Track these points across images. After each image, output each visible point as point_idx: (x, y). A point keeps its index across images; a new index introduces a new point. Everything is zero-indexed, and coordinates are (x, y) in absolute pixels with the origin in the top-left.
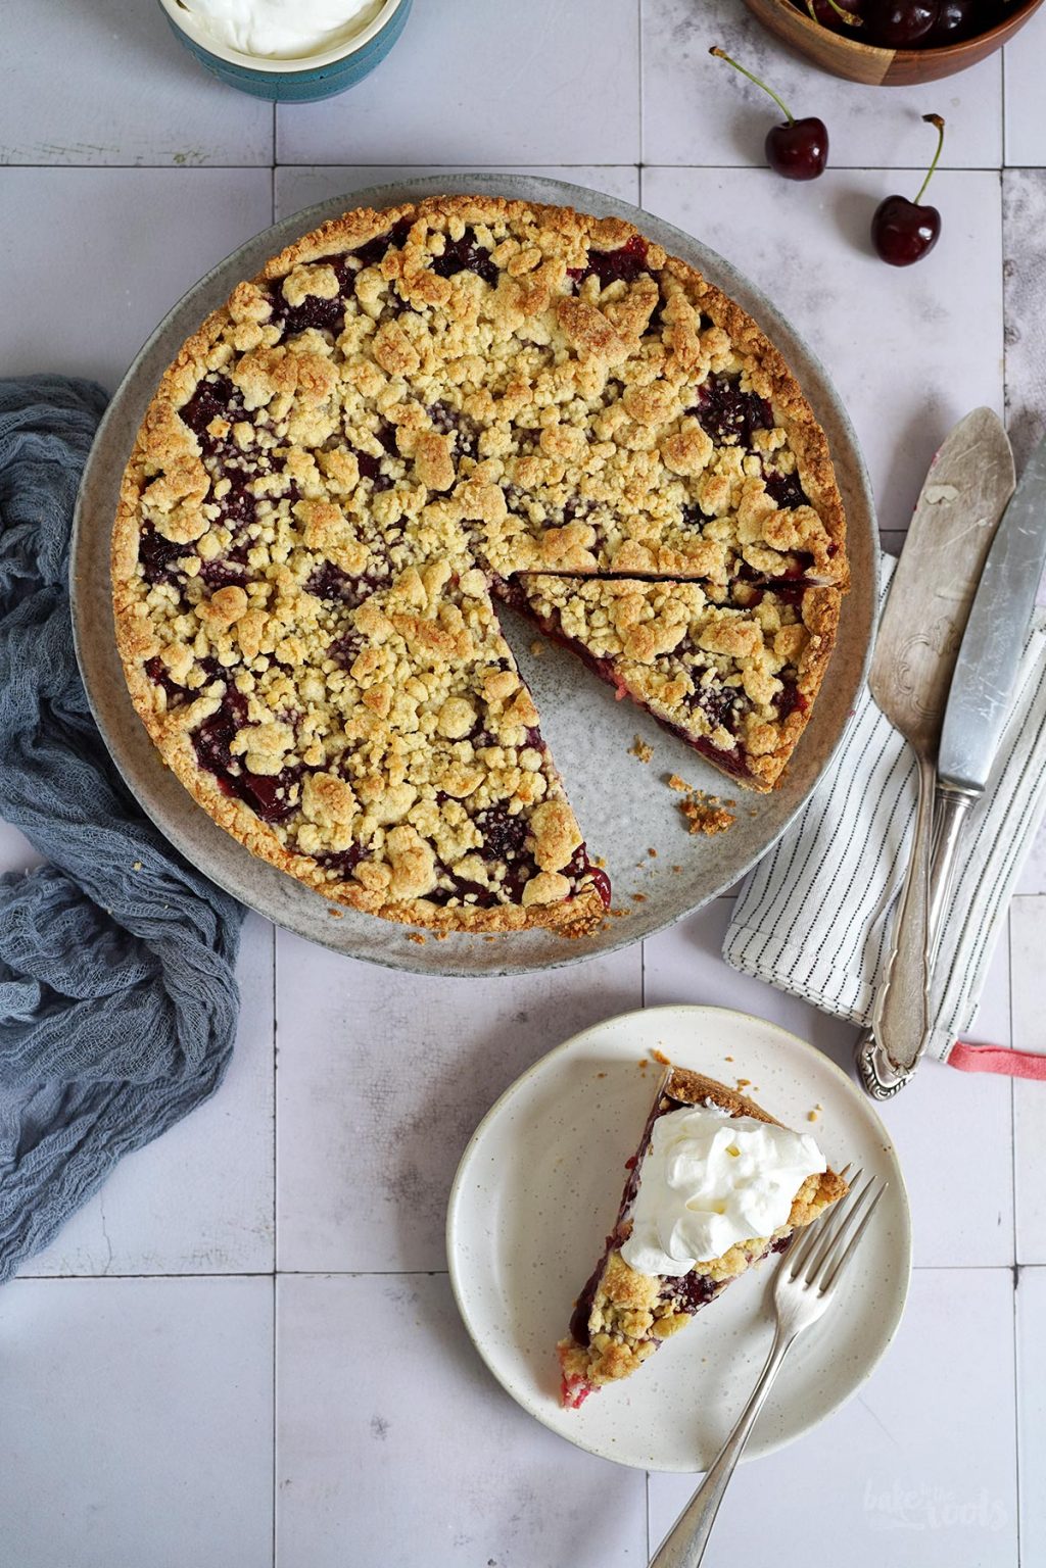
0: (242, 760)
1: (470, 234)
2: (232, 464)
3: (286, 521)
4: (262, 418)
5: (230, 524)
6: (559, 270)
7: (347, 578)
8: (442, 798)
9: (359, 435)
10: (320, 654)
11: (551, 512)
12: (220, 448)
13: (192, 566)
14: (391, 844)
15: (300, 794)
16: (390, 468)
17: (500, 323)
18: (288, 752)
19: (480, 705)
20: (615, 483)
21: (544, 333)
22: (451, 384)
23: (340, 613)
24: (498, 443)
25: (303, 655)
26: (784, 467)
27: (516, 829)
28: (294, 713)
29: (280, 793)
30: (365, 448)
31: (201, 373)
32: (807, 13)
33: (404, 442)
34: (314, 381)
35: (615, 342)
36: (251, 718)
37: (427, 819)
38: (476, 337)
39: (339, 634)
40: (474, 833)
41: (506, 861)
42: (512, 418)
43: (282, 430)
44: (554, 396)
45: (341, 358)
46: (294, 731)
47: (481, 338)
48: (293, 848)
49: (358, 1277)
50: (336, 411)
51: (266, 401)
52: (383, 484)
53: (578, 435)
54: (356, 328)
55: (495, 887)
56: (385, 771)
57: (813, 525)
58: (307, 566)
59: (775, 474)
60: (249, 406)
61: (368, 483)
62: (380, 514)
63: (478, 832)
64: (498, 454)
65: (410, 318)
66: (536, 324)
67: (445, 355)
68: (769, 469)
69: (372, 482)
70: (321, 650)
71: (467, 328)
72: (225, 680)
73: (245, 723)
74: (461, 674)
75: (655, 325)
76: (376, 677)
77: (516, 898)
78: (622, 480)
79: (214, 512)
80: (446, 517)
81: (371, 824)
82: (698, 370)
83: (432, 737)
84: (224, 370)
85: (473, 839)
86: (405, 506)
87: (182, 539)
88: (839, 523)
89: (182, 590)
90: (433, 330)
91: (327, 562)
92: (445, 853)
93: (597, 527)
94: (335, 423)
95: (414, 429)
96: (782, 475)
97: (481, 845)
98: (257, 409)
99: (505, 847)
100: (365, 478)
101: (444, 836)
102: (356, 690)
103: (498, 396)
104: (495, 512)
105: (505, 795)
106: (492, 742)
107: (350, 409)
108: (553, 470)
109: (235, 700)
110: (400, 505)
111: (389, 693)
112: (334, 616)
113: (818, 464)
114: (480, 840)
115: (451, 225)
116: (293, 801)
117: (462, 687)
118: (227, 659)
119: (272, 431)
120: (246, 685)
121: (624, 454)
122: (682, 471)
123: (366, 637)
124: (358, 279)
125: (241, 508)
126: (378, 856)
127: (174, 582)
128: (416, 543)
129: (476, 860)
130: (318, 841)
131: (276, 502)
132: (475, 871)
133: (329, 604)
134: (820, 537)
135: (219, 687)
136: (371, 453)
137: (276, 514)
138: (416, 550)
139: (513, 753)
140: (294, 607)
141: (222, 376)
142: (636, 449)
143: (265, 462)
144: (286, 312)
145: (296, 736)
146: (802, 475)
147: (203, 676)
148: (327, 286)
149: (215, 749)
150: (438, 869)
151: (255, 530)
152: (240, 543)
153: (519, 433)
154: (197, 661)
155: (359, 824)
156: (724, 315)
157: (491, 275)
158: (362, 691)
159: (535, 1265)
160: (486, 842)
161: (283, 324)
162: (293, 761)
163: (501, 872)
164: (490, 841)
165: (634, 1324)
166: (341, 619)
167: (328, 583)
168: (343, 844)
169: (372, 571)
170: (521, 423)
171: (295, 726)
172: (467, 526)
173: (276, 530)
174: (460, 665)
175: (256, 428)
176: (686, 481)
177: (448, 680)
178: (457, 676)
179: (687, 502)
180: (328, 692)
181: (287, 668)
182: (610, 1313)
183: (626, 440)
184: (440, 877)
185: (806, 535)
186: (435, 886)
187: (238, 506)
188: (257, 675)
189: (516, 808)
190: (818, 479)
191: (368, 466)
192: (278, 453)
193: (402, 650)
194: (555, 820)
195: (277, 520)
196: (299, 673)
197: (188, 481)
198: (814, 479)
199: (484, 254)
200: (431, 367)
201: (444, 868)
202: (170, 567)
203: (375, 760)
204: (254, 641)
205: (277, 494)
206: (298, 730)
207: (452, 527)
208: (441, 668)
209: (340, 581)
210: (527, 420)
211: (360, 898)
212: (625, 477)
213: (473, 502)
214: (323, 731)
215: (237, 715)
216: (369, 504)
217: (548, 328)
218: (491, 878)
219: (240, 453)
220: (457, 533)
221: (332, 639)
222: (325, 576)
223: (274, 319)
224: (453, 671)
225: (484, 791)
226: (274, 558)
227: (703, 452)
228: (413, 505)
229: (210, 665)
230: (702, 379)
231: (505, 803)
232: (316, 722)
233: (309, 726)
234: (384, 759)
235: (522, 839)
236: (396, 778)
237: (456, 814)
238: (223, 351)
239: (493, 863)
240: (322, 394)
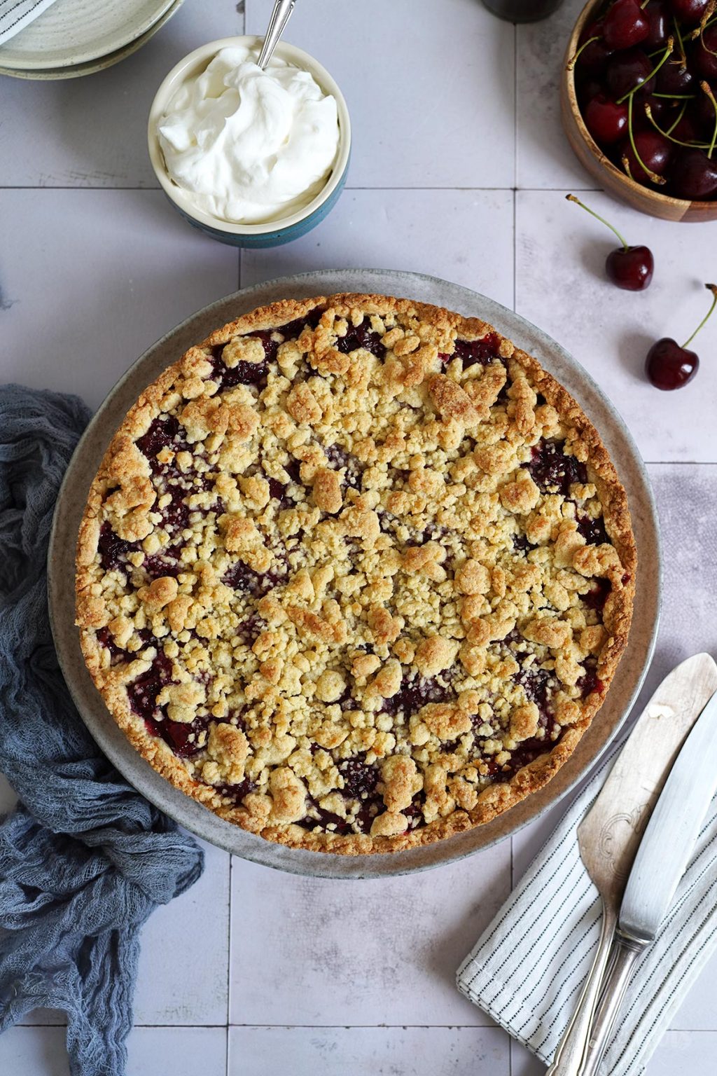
0: (164, 709)
1: (367, 321)
2: (174, 482)
3: (212, 529)
4: (200, 449)
5: (170, 528)
6: (432, 354)
7: (255, 574)
8: (315, 749)
9: (272, 466)
10: (230, 631)
11: (414, 534)
12: (166, 470)
13: (139, 559)
14: (273, 782)
15: (206, 739)
16: (294, 493)
17: (386, 390)
18: (200, 705)
19: (349, 679)
20: (463, 516)
21: (417, 400)
22: (345, 432)
23: (247, 601)
24: (378, 479)
25: (217, 631)
26: (593, 512)
27: (370, 776)
28: (207, 676)
29: (191, 738)
30: (276, 477)
31: (156, 413)
33: (307, 472)
34: (241, 425)
35: (471, 411)
36: (174, 678)
37: (302, 764)
38: (367, 399)
39: (246, 617)
40: (338, 778)
41: (360, 799)
42: (389, 461)
43: (214, 459)
44: (422, 446)
45: (263, 408)
46: (206, 689)
47: (370, 399)
48: (199, 778)
50: (256, 447)
51: (204, 437)
52: (289, 504)
53: (438, 478)
54: (276, 386)
55: (351, 820)
56: (273, 725)
57: (613, 559)
58: (225, 564)
59: (585, 518)
60: (191, 440)
61: (276, 503)
62: (284, 527)
63: (341, 777)
64: (376, 487)
65: (318, 382)
66: (412, 392)
67: (342, 411)
68: (582, 514)
69: (279, 502)
70: (231, 628)
71: (361, 391)
72: (156, 647)
73: (169, 681)
74: (336, 653)
75: (503, 398)
76: (272, 652)
77: (366, 830)
78: (469, 514)
79: (157, 518)
80: (334, 533)
81: (260, 764)
82: (532, 435)
83: (311, 699)
84: (174, 412)
85: (337, 781)
86: (303, 523)
87: (132, 538)
88: (632, 560)
89: (129, 576)
90: (333, 391)
91: (241, 561)
92: (314, 790)
93: (447, 547)
94: (255, 456)
95: (314, 465)
96: (591, 519)
97: (342, 787)
98: (196, 443)
99: (361, 789)
100: (274, 499)
101: (315, 777)
102: (255, 662)
103: (379, 443)
104: (371, 532)
105: (363, 749)
106: (357, 706)
107: (267, 447)
108: (418, 504)
109: (163, 663)
110: (300, 522)
111: (281, 665)
112: (243, 603)
113: (619, 514)
114: (342, 783)
115: (353, 315)
116: (202, 743)
117: (336, 663)
118: (160, 631)
119: (206, 458)
120: (172, 652)
121: (472, 494)
122: (516, 510)
123: (266, 621)
124: (280, 350)
125: (179, 516)
126: (263, 790)
127: (123, 570)
128: (309, 551)
129: (338, 798)
130: (218, 775)
131: (205, 513)
132: (337, 805)
133: (239, 593)
134: (617, 569)
135: (151, 653)
136: (280, 480)
137: (204, 523)
138: (309, 556)
139: (371, 716)
140: (213, 595)
141: (171, 416)
142: (482, 491)
143: (199, 482)
144: (224, 371)
145: (207, 694)
146: (607, 521)
147: (139, 643)
148: (255, 353)
149: (145, 700)
150: (308, 802)
151: (188, 534)
152: (176, 543)
153: (394, 472)
154: (136, 630)
155: (251, 764)
156: (555, 397)
157: (381, 353)
158: (260, 663)
160: (346, 785)
161: (220, 380)
162: (204, 713)
163: (356, 808)
164: (349, 785)
166: (248, 605)
167: (240, 576)
168: (238, 779)
169: (274, 571)
170: (396, 465)
171: (207, 686)
172: (349, 541)
173: (204, 534)
174: (337, 646)
175: (194, 457)
176: (518, 518)
177: (326, 657)
178: (333, 655)
179: (517, 533)
180: (234, 661)
181: (205, 641)
183: (474, 484)
184: (309, 809)
185: (607, 567)
186: (305, 815)
187: (176, 515)
188: (181, 645)
189: (371, 759)
190: (618, 525)
191: (277, 490)
192: (210, 476)
193: (293, 632)
194: (401, 771)
195: (205, 527)
196: (213, 645)
197: (139, 496)
198: (615, 525)
199: (376, 337)
200: (331, 420)
201: (313, 801)
202: (121, 558)
203: (266, 718)
204: (182, 619)
205: (207, 508)
206: (209, 689)
207: (338, 540)
208: (323, 648)
209: (250, 576)
210: (399, 463)
211: (247, 823)
212: (471, 512)
213: (354, 524)
214: (228, 690)
215: (163, 675)
216: (276, 518)
217: (421, 396)
218: (348, 812)
219: (181, 474)
220: (340, 545)
221: (241, 620)
222: (238, 571)
223: (214, 375)
224: (330, 650)
225: (348, 744)
226: (200, 556)
227: (531, 499)
228: (309, 522)
229: (146, 634)
230: (536, 442)
231: (363, 755)
232: (224, 683)
233: (218, 686)
234: (273, 716)
235: (374, 784)
236: (281, 732)
237: (326, 761)
238: (174, 398)
239: (351, 801)
240: (246, 435)
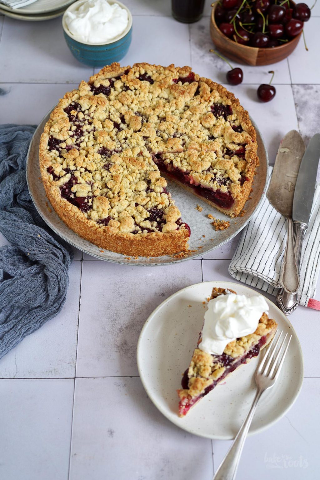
0: (75, 194)
1: (146, 73)
2: (77, 123)
3: (92, 136)
4: (87, 112)
5: (76, 137)
6: (170, 79)
7: (109, 151)
8: (137, 205)
9: (114, 117)
10: (100, 168)
11: (169, 136)
12: (74, 119)
13: (63, 145)
14: (120, 216)
15: (92, 202)
16: (122, 126)
17: (155, 92)
18: (89, 192)
19: (149, 182)
20: (188, 128)
21: (167, 94)
22: (140, 107)
23: (107, 159)
24: (154, 120)
25: (95, 168)
26: (237, 124)
27: (160, 212)
28: (91, 182)
29: (86, 201)
30: (115, 120)
31: (70, 102)
32: (234, 40)
33: (127, 118)
34: (102, 102)
35: (186, 94)
36: (78, 182)
37: (132, 210)
38: (148, 97)
39: (106, 163)
40: (147, 213)
41: (157, 221)
42: (158, 114)
43: (92, 115)
44: (169, 109)
45: (110, 100)
46: (91, 187)
47: (149, 97)
48: (89, 218)
49: (105, 378)
50: (108, 112)
51: (88, 108)
52: (120, 130)
53: (176, 118)
54: (113, 93)
55: (154, 228)
56: (119, 196)
57: (246, 134)
58: (97, 148)
59: (234, 126)
60: (83, 109)
61: (116, 130)
62: (119, 136)
63: (148, 212)
64: (154, 122)
65: (129, 91)
66: (164, 92)
67: (139, 100)
68: (233, 124)
69: (117, 130)
70: (100, 167)
71: (145, 93)
72: (71, 173)
73: (76, 183)
74: (143, 174)
75: (197, 93)
76: (117, 172)
77: (160, 230)
78: (190, 127)
79: (71, 133)
80: (139, 136)
81: (114, 210)
82: (210, 101)
83: (134, 191)
84: (76, 101)
85: (146, 214)
86: (127, 133)
87: (62, 139)
88: (254, 133)
89: (60, 152)
90: (136, 95)
91: (103, 147)
92: (137, 219)
93: (183, 140)
94: (107, 114)
95: (130, 115)
96: (236, 126)
97: (149, 216)
98: (85, 111)
99: (157, 217)
100: (115, 128)
101: (137, 214)
102: (111, 176)
103: (154, 110)
104: (153, 136)
105: (156, 204)
106: (152, 191)
107: (112, 111)
108: (170, 125)
109: (74, 178)
110: (126, 133)
111: (121, 177)
112: (105, 159)
113: (246, 120)
114: (149, 215)
115: (141, 70)
116: (90, 204)
117: (143, 178)
118: (72, 168)
119: (89, 116)
120: (77, 174)
121: (190, 122)
122: (207, 125)
123: (114, 163)
124: (115, 83)
126: (116, 219)
127: (58, 150)
128: (130, 144)
129: (148, 221)
130: (97, 215)
131: (89, 132)
132: (148, 224)
133: (103, 156)
134: (249, 137)
135: (69, 175)
136: (117, 122)
137: (89, 135)
138: (130, 145)
139: (159, 194)
140: (93, 155)
141: (75, 103)
142: (193, 120)
143: (86, 122)
144: (95, 89)
145: (92, 188)
146: (242, 124)
147: (64, 172)
148: (107, 84)
149: (67, 190)
150: (135, 225)
151: (82, 138)
152: (78, 142)
153: (160, 119)
154: (63, 169)
155: (110, 212)
156: (217, 87)
157: (152, 82)
158: (112, 176)
159: (168, 370)
160: (150, 215)
161: (94, 92)
162: (91, 194)
163: (155, 224)
164: (152, 215)
165: (204, 370)
166: (107, 160)
167: (104, 152)
168: (105, 216)
169: (117, 149)
170: (160, 116)
171: (92, 186)
172: (145, 138)
173: (89, 139)
174: (143, 171)
175: (84, 115)
176: (208, 129)
177: (139, 176)
178: (142, 175)
179: (209, 134)
180: (102, 178)
181: (90, 171)
182: (196, 369)
183: (190, 118)
184: (135, 227)
185: (245, 137)
186: (134, 229)
187: (78, 133)
188: (81, 173)
189: (160, 207)
190: (247, 124)
191: (116, 125)
192: (90, 121)
193: (125, 167)
194: (172, 209)
195: (89, 136)
196: (94, 173)
197: (64, 122)
198: (245, 124)
199: (150, 77)
200: (135, 102)
202: (57, 146)
203: (116, 193)
204: (80, 161)
205: (90, 130)
206: (93, 187)
207: (141, 138)
208: (137, 171)
209: (107, 152)
210: (162, 114)
211: (110, 229)
212: (191, 127)
213: (146, 131)
214: (100, 186)
215: (74, 181)
216: (116, 135)
217: (168, 93)
218: (152, 226)
219: (80, 121)
220: (142, 140)
221: (104, 164)
222: (103, 151)
223: (92, 91)
224: (140, 173)
225: (150, 203)
226: (88, 145)
227: (213, 121)
228: (129, 133)
229: (67, 170)
230: (211, 104)
231: (156, 207)
232: (98, 184)
233: (96, 185)
234: (119, 193)
235: (162, 215)
236: (123, 197)
237: (140, 208)
238: (76, 96)
239: (153, 222)
240: (104, 106)
